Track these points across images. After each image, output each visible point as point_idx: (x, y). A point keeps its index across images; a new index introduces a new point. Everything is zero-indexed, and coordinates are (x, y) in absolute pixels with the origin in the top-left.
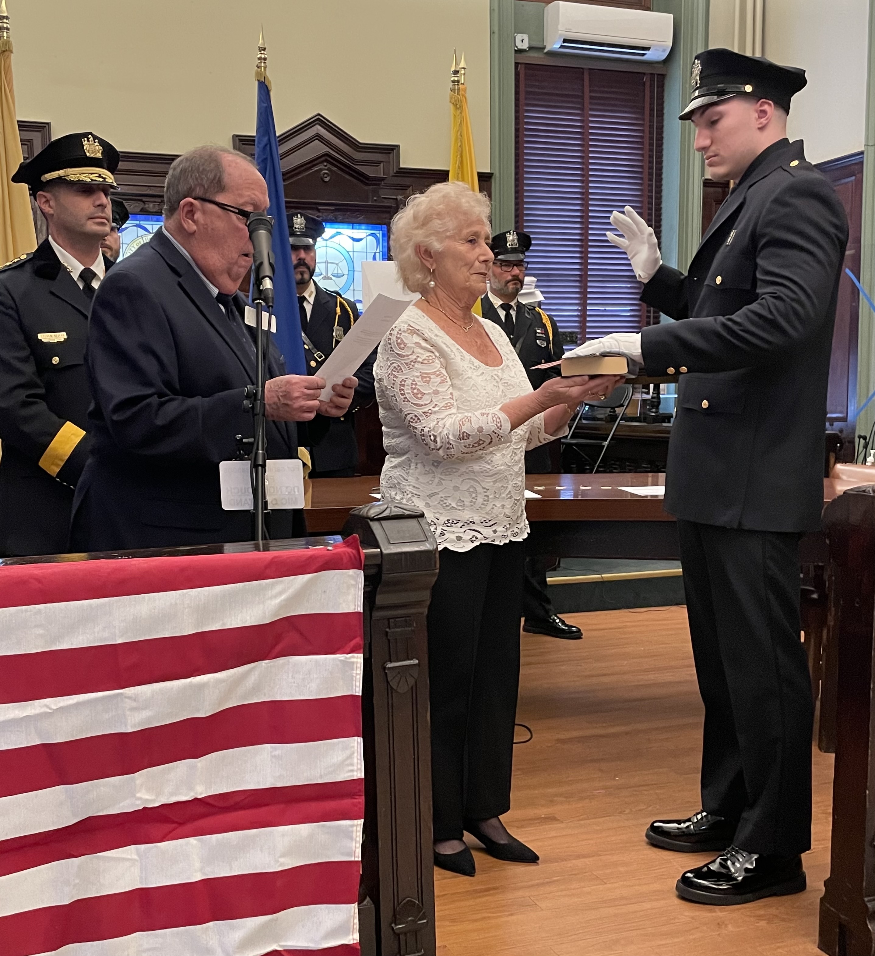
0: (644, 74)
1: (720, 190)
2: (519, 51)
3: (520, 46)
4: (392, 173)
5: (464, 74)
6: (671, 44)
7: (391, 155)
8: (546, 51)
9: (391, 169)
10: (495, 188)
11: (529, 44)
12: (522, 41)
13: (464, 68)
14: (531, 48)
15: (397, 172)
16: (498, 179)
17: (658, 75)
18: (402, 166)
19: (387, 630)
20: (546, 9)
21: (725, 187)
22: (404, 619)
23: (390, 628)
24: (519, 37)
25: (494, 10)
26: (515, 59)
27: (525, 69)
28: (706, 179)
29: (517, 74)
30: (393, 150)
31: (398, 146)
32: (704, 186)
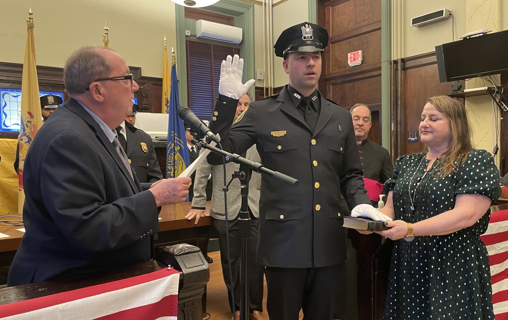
0: (233, 48)
1: (260, 91)
2: (187, 36)
3: (187, 34)
4: (138, 78)
5: (166, 43)
6: (242, 39)
7: (138, 71)
8: (197, 37)
9: (138, 76)
10: (180, 85)
11: (191, 34)
12: (188, 32)
13: (166, 41)
14: (191, 35)
15: (140, 78)
16: (180, 82)
17: (237, 49)
18: (142, 75)
19: (184, 309)
20: (196, 22)
21: (262, 90)
22: (191, 302)
23: (185, 308)
24: (187, 31)
25: (177, 20)
26: (186, 39)
27: (189, 43)
28: (256, 87)
29: (186, 45)
30: (138, 69)
31: (140, 68)
32: (255, 89)
